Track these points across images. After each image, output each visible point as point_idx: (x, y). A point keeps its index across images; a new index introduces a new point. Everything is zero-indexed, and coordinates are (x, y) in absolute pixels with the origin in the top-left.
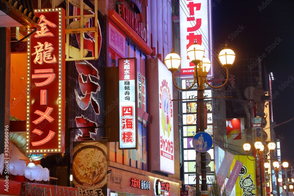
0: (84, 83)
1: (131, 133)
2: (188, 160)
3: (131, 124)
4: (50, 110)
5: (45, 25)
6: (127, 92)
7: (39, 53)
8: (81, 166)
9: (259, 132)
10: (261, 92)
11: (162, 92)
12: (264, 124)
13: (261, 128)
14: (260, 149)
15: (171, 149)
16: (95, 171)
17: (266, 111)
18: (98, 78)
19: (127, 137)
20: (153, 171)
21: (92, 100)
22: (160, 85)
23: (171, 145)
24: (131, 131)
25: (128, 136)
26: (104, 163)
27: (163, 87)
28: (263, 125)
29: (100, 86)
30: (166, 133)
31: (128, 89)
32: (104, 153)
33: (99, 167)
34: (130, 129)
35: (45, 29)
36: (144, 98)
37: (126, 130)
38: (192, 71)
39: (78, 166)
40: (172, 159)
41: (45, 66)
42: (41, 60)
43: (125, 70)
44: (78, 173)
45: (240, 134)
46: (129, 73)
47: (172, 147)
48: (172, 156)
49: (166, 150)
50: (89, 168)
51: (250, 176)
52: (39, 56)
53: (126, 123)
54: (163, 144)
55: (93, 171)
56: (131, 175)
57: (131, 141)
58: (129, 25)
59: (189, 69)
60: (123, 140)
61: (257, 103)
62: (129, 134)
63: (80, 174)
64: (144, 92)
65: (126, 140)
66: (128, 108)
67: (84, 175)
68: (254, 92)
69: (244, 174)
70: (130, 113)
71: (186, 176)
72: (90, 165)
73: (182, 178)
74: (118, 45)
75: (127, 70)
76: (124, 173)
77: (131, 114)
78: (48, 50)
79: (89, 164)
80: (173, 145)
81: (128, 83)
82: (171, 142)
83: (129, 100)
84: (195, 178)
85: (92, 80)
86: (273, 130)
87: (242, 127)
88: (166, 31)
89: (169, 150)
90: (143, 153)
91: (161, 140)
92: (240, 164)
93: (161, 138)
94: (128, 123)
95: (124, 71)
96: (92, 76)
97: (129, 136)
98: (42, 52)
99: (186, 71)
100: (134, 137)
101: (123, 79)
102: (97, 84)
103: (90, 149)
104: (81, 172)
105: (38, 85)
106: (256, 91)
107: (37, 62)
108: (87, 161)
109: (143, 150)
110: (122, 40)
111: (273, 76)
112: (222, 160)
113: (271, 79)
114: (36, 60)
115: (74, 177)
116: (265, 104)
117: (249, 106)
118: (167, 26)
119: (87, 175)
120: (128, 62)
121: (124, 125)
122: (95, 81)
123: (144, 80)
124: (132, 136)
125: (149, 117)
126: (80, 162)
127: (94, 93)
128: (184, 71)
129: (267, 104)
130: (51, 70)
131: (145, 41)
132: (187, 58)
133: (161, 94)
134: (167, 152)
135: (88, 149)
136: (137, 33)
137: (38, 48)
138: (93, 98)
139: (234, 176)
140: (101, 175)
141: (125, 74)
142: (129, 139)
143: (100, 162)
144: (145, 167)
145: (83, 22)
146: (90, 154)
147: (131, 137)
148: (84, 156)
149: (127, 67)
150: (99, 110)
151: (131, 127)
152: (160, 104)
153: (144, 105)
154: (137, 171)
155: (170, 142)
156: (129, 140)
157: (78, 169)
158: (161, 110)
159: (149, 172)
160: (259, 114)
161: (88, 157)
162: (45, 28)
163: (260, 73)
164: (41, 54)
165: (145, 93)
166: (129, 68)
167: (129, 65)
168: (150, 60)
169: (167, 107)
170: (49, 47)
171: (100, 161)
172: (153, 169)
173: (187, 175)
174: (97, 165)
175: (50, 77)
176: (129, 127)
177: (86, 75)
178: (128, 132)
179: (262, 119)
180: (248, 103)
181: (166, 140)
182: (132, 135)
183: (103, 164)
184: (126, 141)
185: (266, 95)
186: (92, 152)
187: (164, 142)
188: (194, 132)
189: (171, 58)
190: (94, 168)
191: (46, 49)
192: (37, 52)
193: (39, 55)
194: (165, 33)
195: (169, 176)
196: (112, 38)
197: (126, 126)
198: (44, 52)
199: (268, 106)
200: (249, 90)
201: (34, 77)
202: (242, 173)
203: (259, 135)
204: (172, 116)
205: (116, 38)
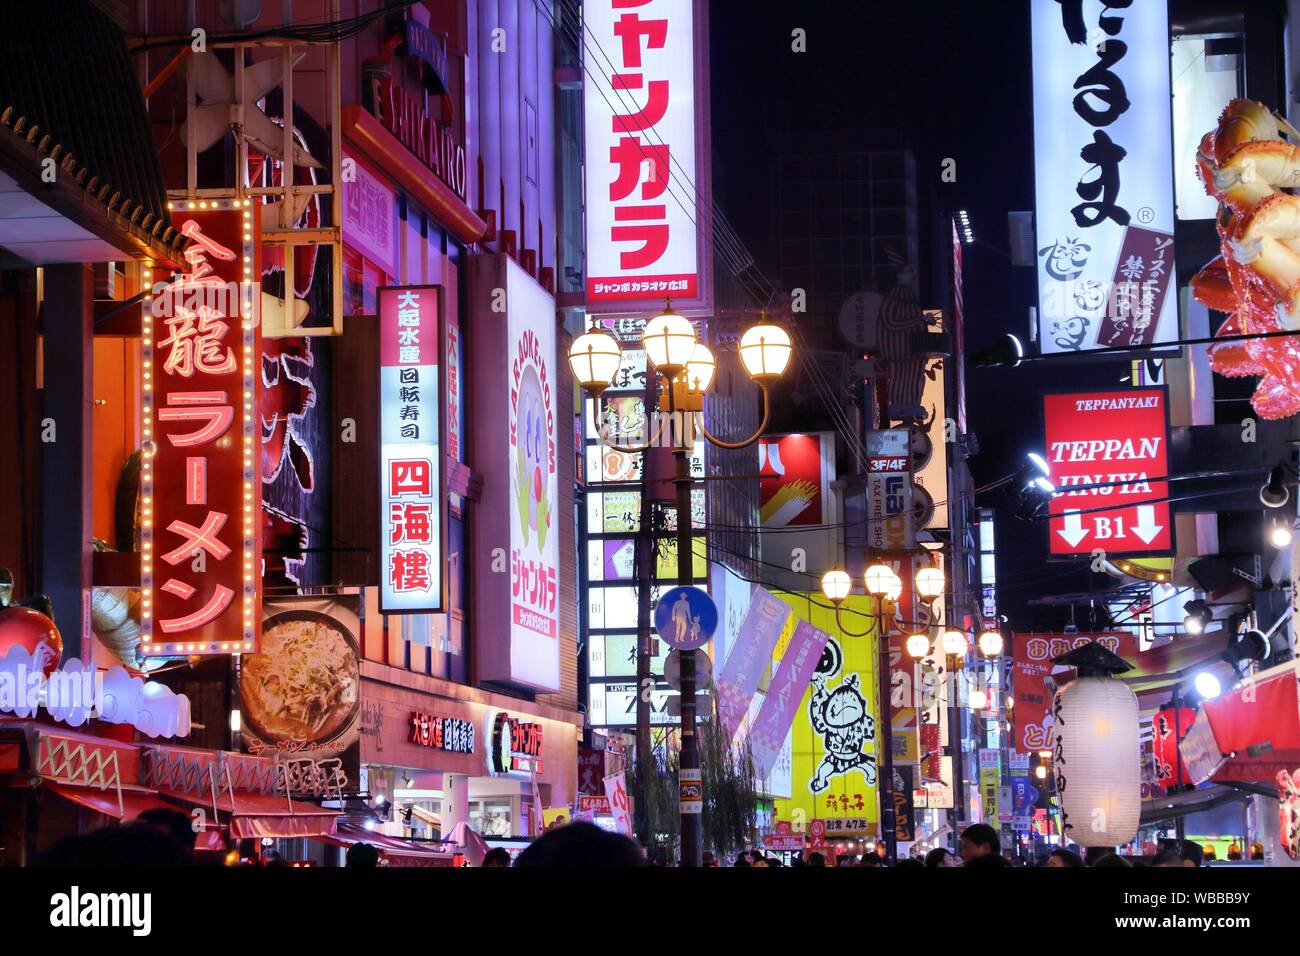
0: (268, 387)
1: (423, 556)
2: (607, 627)
3: (425, 526)
4: (216, 519)
5: (200, 254)
6: (408, 407)
7: (182, 339)
8: (268, 682)
9: (895, 492)
10: (912, 318)
11: (519, 382)
12: (918, 457)
13: (905, 475)
14: (886, 594)
15: (550, 595)
16: (317, 699)
17: (933, 395)
18: (310, 362)
19: (409, 572)
20: (482, 681)
21: (292, 442)
22: (513, 353)
23: (549, 579)
24: (424, 547)
25: (412, 568)
26: (348, 670)
27: (522, 360)
28: (913, 462)
29: (314, 391)
30: (533, 535)
31: (414, 397)
32: (348, 636)
33: (333, 684)
34: (420, 540)
35: (200, 265)
36: (454, 411)
37: (406, 546)
38: (631, 287)
39: (260, 682)
40: (552, 634)
41: (200, 382)
42: (188, 364)
43: (404, 328)
44: (261, 705)
45: (816, 502)
46: (417, 341)
47: (552, 587)
48: (552, 622)
49: (533, 601)
50: (297, 686)
51: (853, 681)
52: (181, 351)
53: (404, 521)
54: (521, 578)
55: (312, 697)
56: (409, 702)
57: (422, 583)
58: (410, 149)
59: (620, 280)
60: (395, 582)
61: (893, 365)
62: (416, 560)
63: (267, 709)
64: (455, 386)
65: (403, 581)
66: (414, 465)
67: (280, 711)
68: (880, 316)
69: (830, 673)
70: (420, 483)
71: (596, 691)
72: (302, 679)
73: (582, 702)
74: (371, 228)
75: (409, 329)
76: (390, 695)
77: (425, 489)
78: (209, 332)
79: (297, 676)
80: (556, 581)
81: (411, 377)
82: (550, 569)
83: (417, 437)
84: (630, 700)
85: (292, 373)
86: (963, 468)
87: (828, 472)
88: (531, 133)
89: (543, 599)
90: (452, 615)
91: (516, 563)
92: (816, 637)
93: (515, 558)
94: (413, 521)
95: (400, 333)
96: (292, 358)
97: (416, 566)
98: (192, 337)
99: (607, 288)
100: (433, 569)
101: (395, 362)
102: (306, 382)
103: (301, 623)
104: (270, 702)
105: (178, 441)
106: (891, 311)
107: (175, 371)
108: (290, 663)
109: (452, 604)
110: (382, 205)
111: (970, 226)
112: (739, 621)
113: (962, 237)
114: (171, 363)
115: (247, 719)
116: (928, 367)
117: (857, 377)
118: (537, 113)
119: (292, 711)
120: (414, 300)
121: (399, 526)
122: (300, 376)
123: (454, 339)
124: (425, 568)
125: (471, 481)
126: (266, 668)
127: (297, 416)
128: (599, 288)
129: (936, 366)
130: (220, 396)
131: (459, 196)
132: (610, 238)
133: (515, 389)
134: (535, 608)
135: (293, 625)
136: (435, 172)
137: (179, 326)
138: (293, 436)
139: (789, 685)
140: (339, 711)
141: (403, 345)
142: (414, 577)
143: (335, 668)
144: (457, 667)
145: (294, 208)
146: (300, 639)
147: (424, 572)
148: (281, 646)
149: (411, 320)
150: (311, 474)
151: (425, 536)
152: (514, 430)
153: (455, 436)
154: (434, 685)
155: (546, 569)
156: (417, 581)
157: (259, 692)
158: (514, 452)
159: (470, 686)
160: (902, 413)
161: (295, 650)
162: (200, 261)
163: (912, 218)
164: (188, 342)
165: (458, 390)
166: (416, 323)
167: (416, 313)
168: (477, 261)
169: (538, 437)
170: (215, 321)
171: (337, 663)
172: (485, 672)
173: (601, 687)
174: (323, 678)
175: (216, 416)
176: (416, 536)
177: (276, 359)
178: (412, 552)
179: (912, 433)
180: (853, 364)
181: (532, 564)
182: (427, 562)
183: (347, 673)
184: (403, 586)
185: (932, 329)
186: (308, 633)
187: (525, 573)
188: (629, 518)
189: (590, 351)
190: (314, 686)
191: (203, 328)
192: (175, 337)
193: (182, 347)
194: (528, 141)
195: (539, 697)
196: (353, 205)
197: (404, 531)
198: (198, 337)
199: (939, 374)
200: (857, 308)
201: (165, 415)
202: (821, 668)
203: (895, 505)
204: (552, 471)
205: (366, 204)
